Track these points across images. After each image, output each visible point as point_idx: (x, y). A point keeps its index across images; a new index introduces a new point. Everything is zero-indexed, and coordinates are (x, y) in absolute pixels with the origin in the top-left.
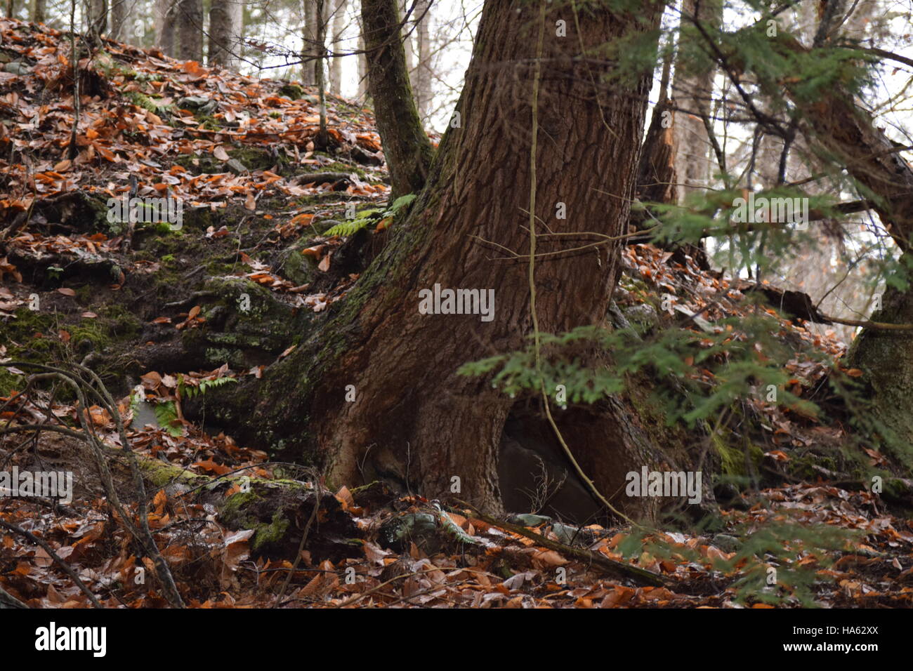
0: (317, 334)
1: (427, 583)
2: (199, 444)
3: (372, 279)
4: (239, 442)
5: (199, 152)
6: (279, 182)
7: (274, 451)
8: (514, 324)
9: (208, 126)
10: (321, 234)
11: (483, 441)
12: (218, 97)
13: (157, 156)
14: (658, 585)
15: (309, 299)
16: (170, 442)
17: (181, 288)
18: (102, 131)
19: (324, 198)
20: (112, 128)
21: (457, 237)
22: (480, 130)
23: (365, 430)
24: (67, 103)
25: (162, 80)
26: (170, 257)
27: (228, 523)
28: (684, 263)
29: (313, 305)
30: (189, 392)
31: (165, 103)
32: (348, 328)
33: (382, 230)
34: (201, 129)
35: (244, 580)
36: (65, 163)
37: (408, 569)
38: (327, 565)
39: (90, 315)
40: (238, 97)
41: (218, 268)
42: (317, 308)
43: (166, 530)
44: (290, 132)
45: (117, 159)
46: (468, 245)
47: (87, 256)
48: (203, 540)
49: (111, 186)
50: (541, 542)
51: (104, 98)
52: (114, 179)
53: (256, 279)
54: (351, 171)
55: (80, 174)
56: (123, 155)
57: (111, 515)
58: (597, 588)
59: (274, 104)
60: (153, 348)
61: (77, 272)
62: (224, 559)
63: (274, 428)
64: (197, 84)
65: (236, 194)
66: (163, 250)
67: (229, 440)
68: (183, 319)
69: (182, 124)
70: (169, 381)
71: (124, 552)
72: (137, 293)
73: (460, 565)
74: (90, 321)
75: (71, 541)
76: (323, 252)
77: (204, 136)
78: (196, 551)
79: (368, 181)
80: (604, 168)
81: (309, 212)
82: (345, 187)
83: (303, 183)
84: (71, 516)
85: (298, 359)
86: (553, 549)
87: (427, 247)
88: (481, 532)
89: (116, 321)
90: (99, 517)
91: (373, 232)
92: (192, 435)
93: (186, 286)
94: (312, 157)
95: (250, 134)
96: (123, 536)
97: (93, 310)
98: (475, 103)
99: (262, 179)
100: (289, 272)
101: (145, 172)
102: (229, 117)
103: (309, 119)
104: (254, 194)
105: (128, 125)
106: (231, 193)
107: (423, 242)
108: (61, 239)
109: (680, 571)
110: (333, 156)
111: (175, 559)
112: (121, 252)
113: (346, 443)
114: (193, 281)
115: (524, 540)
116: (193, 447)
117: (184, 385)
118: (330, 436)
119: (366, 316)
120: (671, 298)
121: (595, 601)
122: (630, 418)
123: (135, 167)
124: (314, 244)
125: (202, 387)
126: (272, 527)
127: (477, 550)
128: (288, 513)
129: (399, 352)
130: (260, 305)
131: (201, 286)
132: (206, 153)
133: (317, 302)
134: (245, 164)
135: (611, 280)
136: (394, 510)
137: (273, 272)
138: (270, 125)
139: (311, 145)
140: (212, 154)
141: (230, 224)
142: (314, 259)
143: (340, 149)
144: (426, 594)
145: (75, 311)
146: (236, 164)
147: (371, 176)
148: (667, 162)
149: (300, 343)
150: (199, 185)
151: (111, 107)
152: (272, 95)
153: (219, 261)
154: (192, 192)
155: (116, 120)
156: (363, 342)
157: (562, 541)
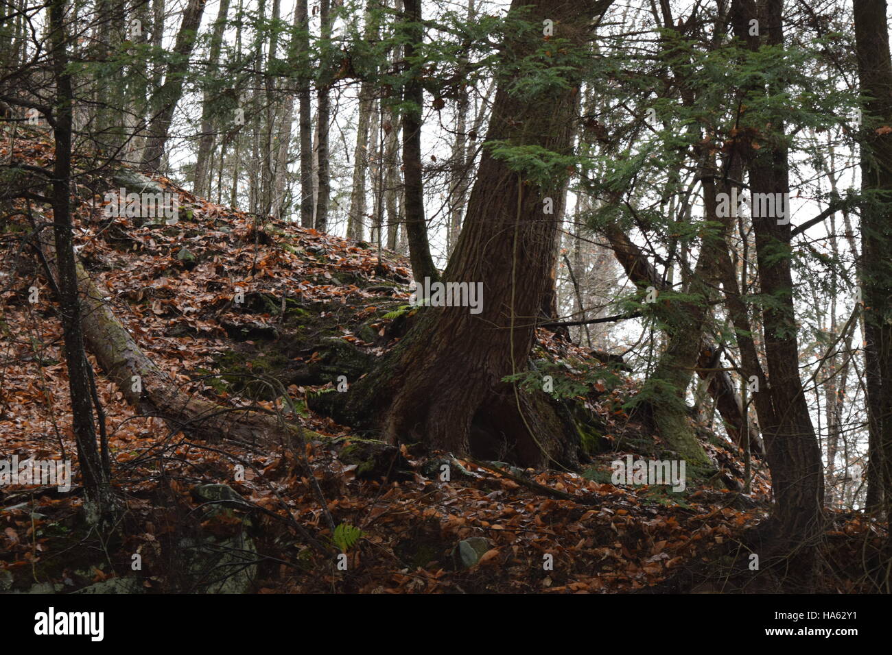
0: (378, 368)
1: (447, 494)
2: (317, 422)
3: (408, 341)
4: (336, 422)
5: (317, 274)
6: (358, 290)
7: (354, 427)
8: (480, 366)
9: (321, 261)
10: (380, 317)
11: (462, 425)
12: (326, 247)
13: (296, 276)
14: (567, 499)
15: (374, 350)
16: (302, 421)
17: (308, 343)
18: (268, 262)
19: (381, 299)
20: (273, 261)
21: (452, 321)
22: (465, 266)
23: (402, 418)
24: (250, 248)
25: (298, 237)
26: (303, 327)
27: (344, 461)
28: (561, 338)
29: (376, 353)
30: (312, 395)
31: (299, 249)
32: (395, 365)
33: (412, 316)
34: (318, 263)
35: (353, 490)
36: (249, 278)
37: (437, 488)
38: (396, 484)
39: (262, 355)
40: (336, 247)
41: (327, 333)
42: (378, 354)
43: (313, 463)
44: (363, 265)
45: (276, 276)
46: (457, 325)
47: (261, 325)
48: (332, 469)
49: (273, 290)
50: (505, 476)
51: (269, 245)
52: (274, 287)
53: (347, 339)
54: (394, 286)
55: (257, 283)
56: (279, 274)
57: (283, 455)
58: (536, 500)
59: (354, 251)
60: (294, 373)
61: (256, 333)
62: (342, 479)
63: (355, 415)
64: (315, 240)
65: (336, 296)
66: (299, 323)
67: (332, 421)
68: (308, 359)
69: (309, 260)
70: (301, 389)
71: (290, 474)
72: (286, 344)
73: (463, 486)
74: (262, 358)
75: (263, 467)
76: (381, 327)
77: (319, 266)
78: (329, 475)
79: (403, 291)
80: (528, 287)
81: (373, 306)
82: (391, 294)
83: (370, 291)
84: (262, 455)
85: (367, 380)
86: (512, 479)
87: (436, 325)
88: (474, 470)
89: (275, 358)
90: (278, 455)
91: (407, 317)
92: (313, 418)
93: (311, 342)
94: (374, 278)
95: (343, 266)
96: (290, 465)
97: (263, 352)
98: (463, 252)
99: (349, 289)
100: (364, 336)
101: (290, 283)
102: (332, 257)
103: (372, 259)
104: (345, 296)
105: (281, 259)
106: (333, 295)
107: (435, 322)
108: (248, 316)
109: (577, 492)
110: (384, 278)
111: (317, 478)
112: (277, 323)
113: (392, 424)
114: (314, 339)
115: (496, 474)
116: (314, 424)
117: (309, 392)
118: (384, 420)
119: (404, 360)
120: (556, 356)
121: (535, 506)
122: (536, 416)
123: (285, 281)
124: (377, 322)
125: (319, 393)
126: (367, 464)
127: (472, 478)
128: (376, 456)
129: (421, 378)
130: (349, 352)
131: (318, 342)
132: (321, 275)
133: (379, 352)
134: (340, 281)
135: (530, 345)
136: (428, 457)
137: (355, 336)
138: (353, 261)
139: (374, 272)
140: (323, 275)
141: (333, 311)
142: (376, 330)
143: (388, 275)
144: (447, 500)
145: (254, 353)
146: (335, 280)
147: (404, 289)
148: (552, 287)
149: (369, 372)
150: (317, 291)
151: (272, 250)
152: (353, 247)
153: (328, 329)
154: (314, 294)
155: (275, 257)
156: (402, 373)
157: (515, 475)
